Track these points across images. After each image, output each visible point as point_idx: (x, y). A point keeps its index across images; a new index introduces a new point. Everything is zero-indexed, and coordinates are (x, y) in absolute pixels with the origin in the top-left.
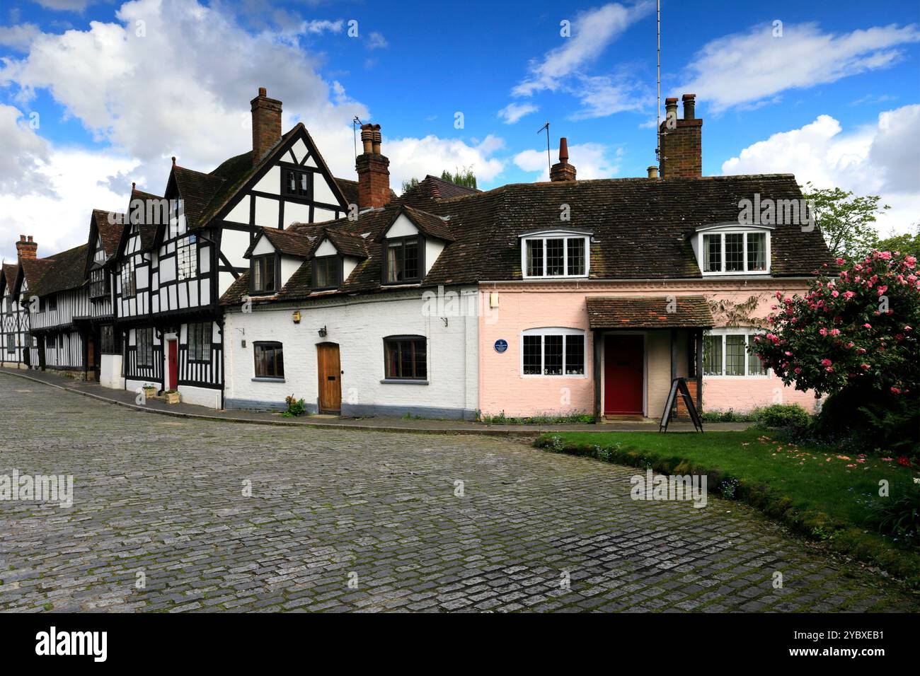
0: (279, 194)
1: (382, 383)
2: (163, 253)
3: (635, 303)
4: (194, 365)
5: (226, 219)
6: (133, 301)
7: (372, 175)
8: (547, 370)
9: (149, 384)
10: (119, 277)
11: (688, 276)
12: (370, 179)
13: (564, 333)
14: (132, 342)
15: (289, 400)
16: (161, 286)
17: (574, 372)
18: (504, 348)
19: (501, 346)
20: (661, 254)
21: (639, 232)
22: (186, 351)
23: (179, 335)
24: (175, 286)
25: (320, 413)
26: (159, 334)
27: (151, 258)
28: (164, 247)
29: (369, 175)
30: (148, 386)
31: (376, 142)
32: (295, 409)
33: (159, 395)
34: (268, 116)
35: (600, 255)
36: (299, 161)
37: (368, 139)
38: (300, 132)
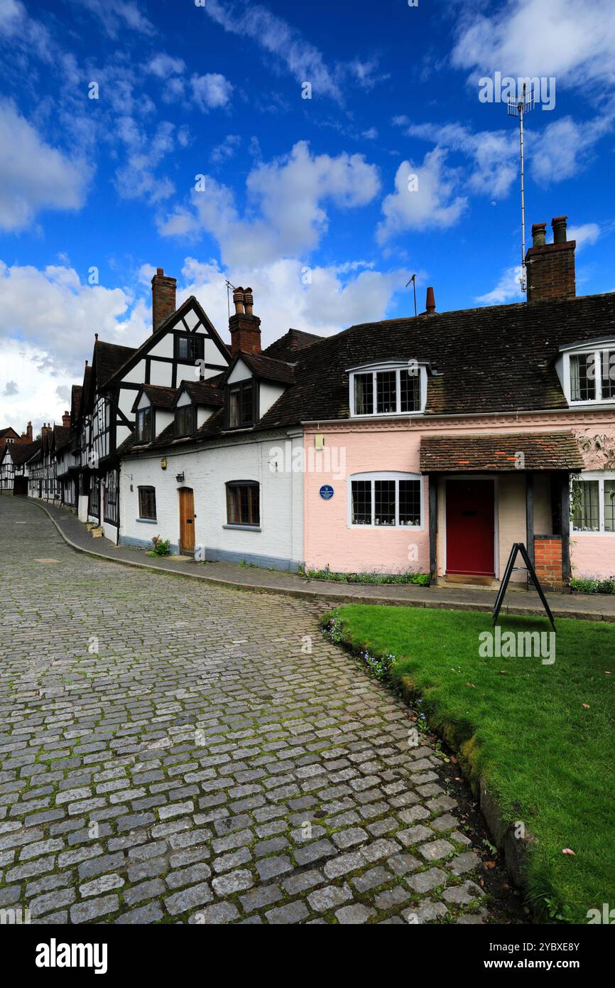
0: (172, 357)
1: (225, 528)
3: (479, 441)
4: (110, 505)
5: (124, 380)
7: (241, 333)
8: (378, 520)
11: (549, 406)
12: (239, 336)
13: (397, 478)
15: (155, 540)
17: (410, 522)
18: (330, 495)
19: (327, 492)
20: (515, 383)
21: (491, 361)
22: (107, 494)
23: (105, 481)
24: (98, 440)
25: (181, 554)
26: (98, 479)
29: (239, 334)
31: (248, 303)
32: (162, 550)
34: (164, 291)
35: (442, 389)
36: (191, 329)
37: (239, 301)
38: (192, 304)
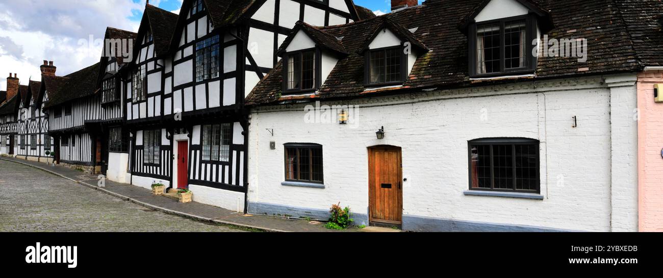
2: (179, 57)
4: (209, 166)
5: (254, 17)
6: (143, 105)
9: (158, 181)
10: (129, 85)
14: (139, 142)
15: (335, 208)
16: (174, 89)
22: (198, 152)
23: (190, 136)
24: (191, 88)
25: (370, 224)
26: (169, 135)
27: (164, 64)
28: (180, 52)
30: (156, 183)
33: (167, 192)
